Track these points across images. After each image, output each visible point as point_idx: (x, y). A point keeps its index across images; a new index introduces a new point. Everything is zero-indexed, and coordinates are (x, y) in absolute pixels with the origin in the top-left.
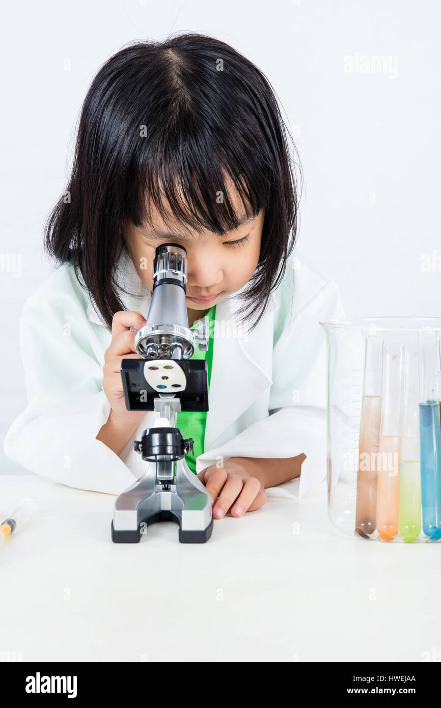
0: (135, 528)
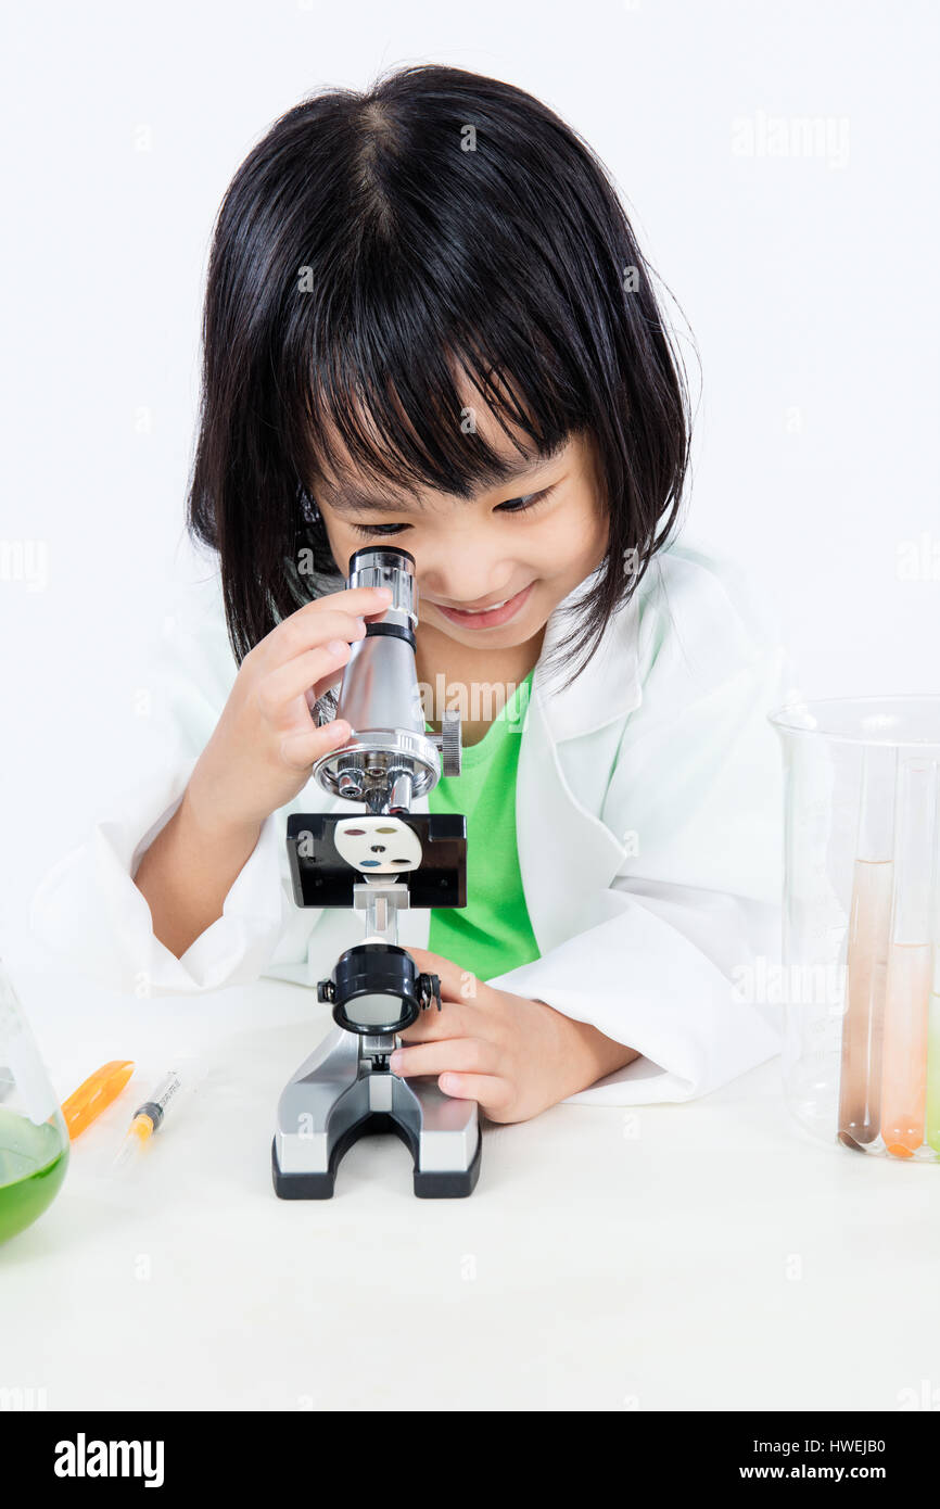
0: (321, 1166)
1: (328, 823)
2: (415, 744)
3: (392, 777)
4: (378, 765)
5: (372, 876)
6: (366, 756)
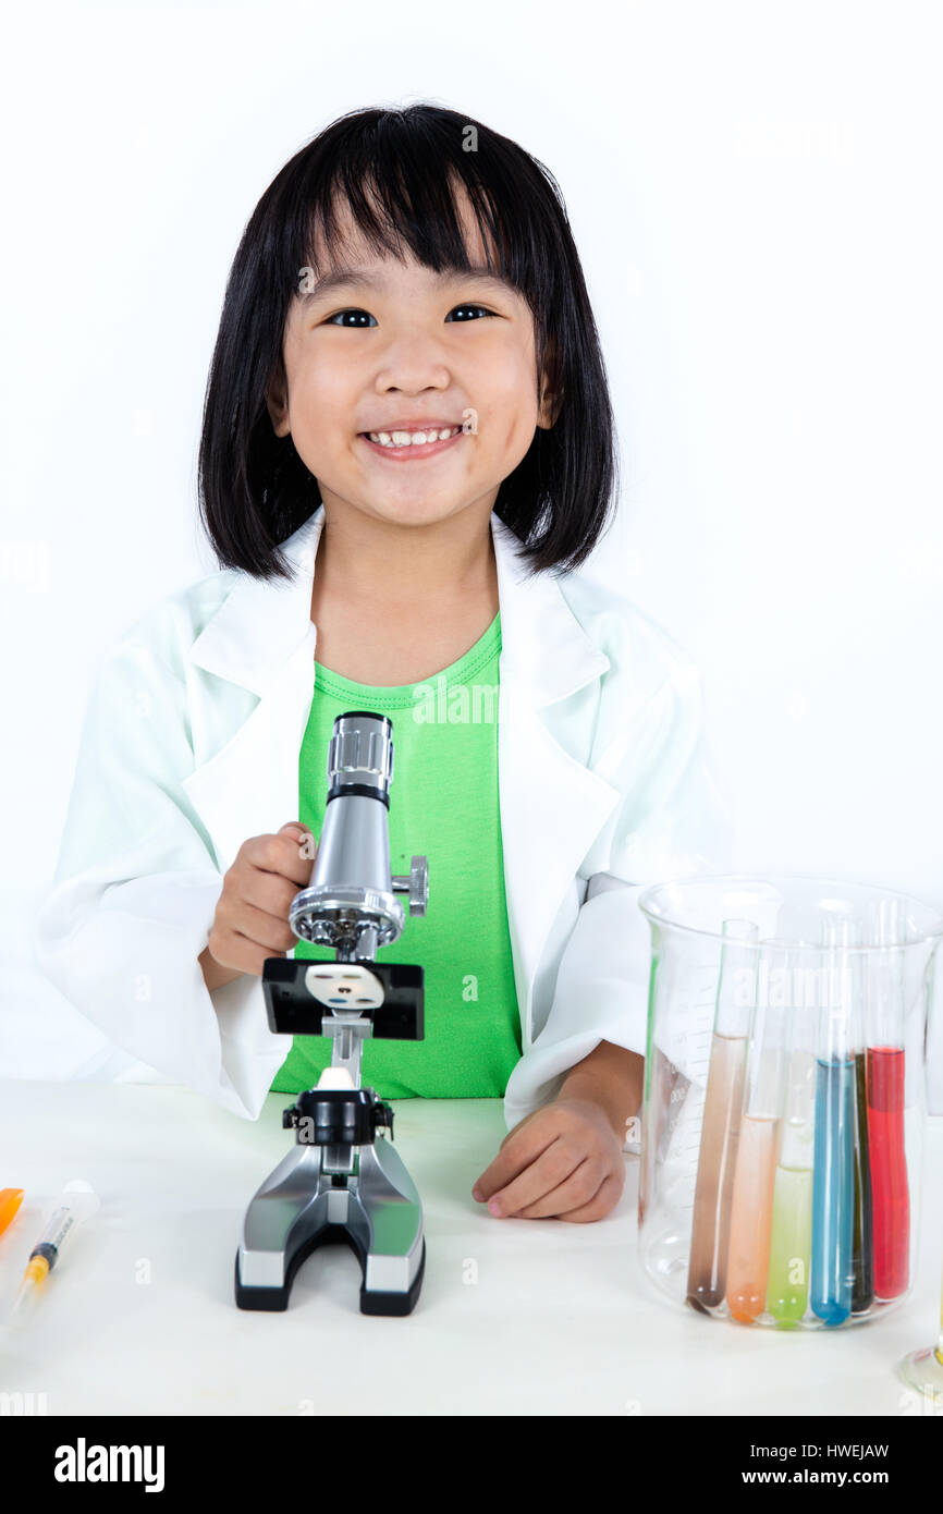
1: (300, 968)
2: (382, 903)
3: (361, 928)
4: (348, 918)
5: (338, 1010)
6: (338, 913)
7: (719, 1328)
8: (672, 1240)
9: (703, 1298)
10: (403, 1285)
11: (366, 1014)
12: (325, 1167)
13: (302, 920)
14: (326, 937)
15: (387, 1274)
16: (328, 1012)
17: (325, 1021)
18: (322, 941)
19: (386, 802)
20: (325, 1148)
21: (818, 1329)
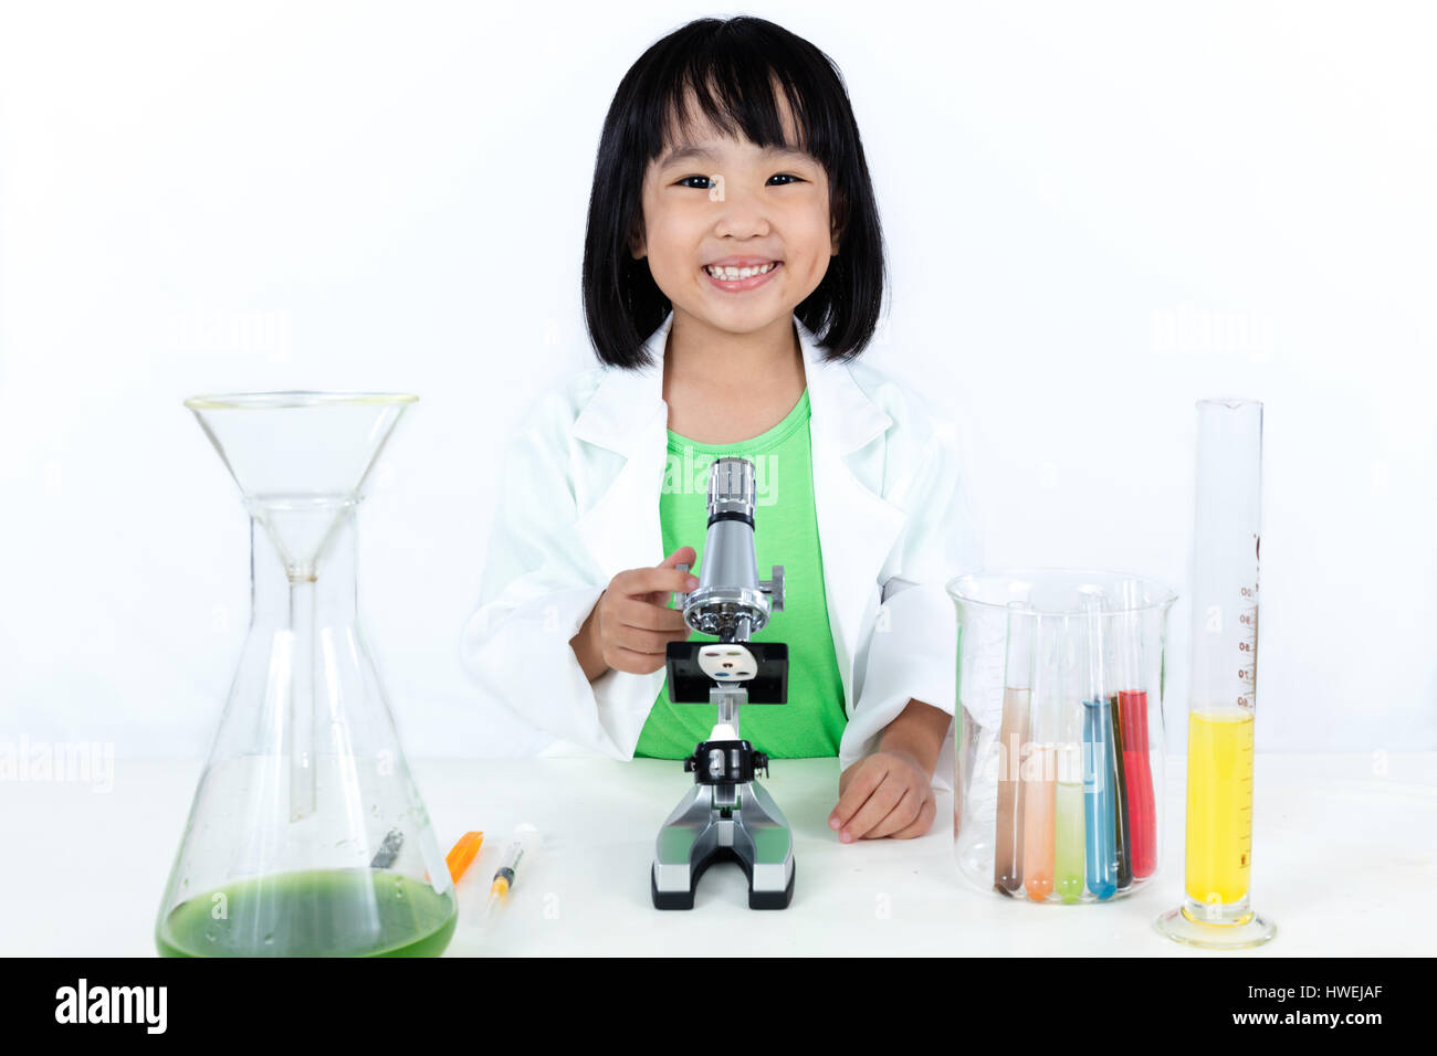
0: (686, 887)
1: (695, 648)
2: (753, 598)
3: (738, 619)
4: (728, 611)
5: (722, 683)
6: (720, 606)
7: (1019, 906)
8: (979, 846)
9: (1006, 885)
10: (781, 886)
11: (743, 684)
12: (716, 802)
13: (693, 614)
14: (712, 626)
15: (768, 878)
16: (714, 684)
17: (712, 691)
18: (709, 629)
19: (752, 524)
20: (715, 787)
21: (1093, 902)
